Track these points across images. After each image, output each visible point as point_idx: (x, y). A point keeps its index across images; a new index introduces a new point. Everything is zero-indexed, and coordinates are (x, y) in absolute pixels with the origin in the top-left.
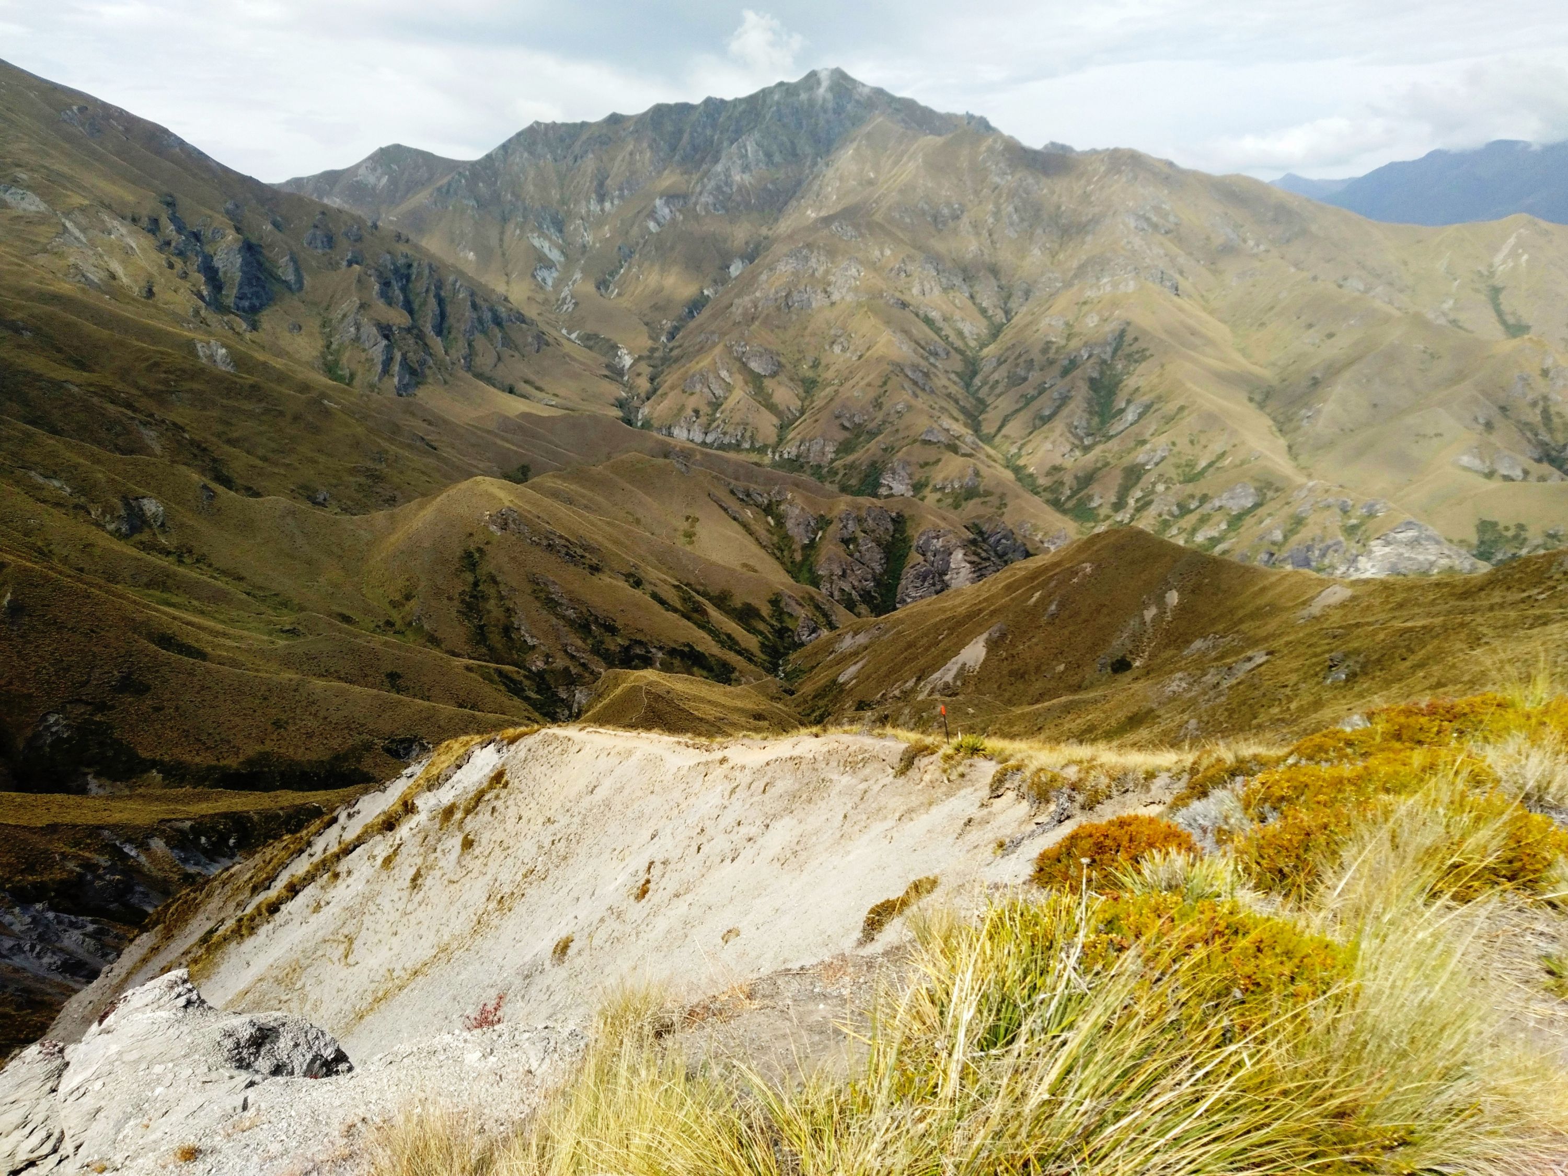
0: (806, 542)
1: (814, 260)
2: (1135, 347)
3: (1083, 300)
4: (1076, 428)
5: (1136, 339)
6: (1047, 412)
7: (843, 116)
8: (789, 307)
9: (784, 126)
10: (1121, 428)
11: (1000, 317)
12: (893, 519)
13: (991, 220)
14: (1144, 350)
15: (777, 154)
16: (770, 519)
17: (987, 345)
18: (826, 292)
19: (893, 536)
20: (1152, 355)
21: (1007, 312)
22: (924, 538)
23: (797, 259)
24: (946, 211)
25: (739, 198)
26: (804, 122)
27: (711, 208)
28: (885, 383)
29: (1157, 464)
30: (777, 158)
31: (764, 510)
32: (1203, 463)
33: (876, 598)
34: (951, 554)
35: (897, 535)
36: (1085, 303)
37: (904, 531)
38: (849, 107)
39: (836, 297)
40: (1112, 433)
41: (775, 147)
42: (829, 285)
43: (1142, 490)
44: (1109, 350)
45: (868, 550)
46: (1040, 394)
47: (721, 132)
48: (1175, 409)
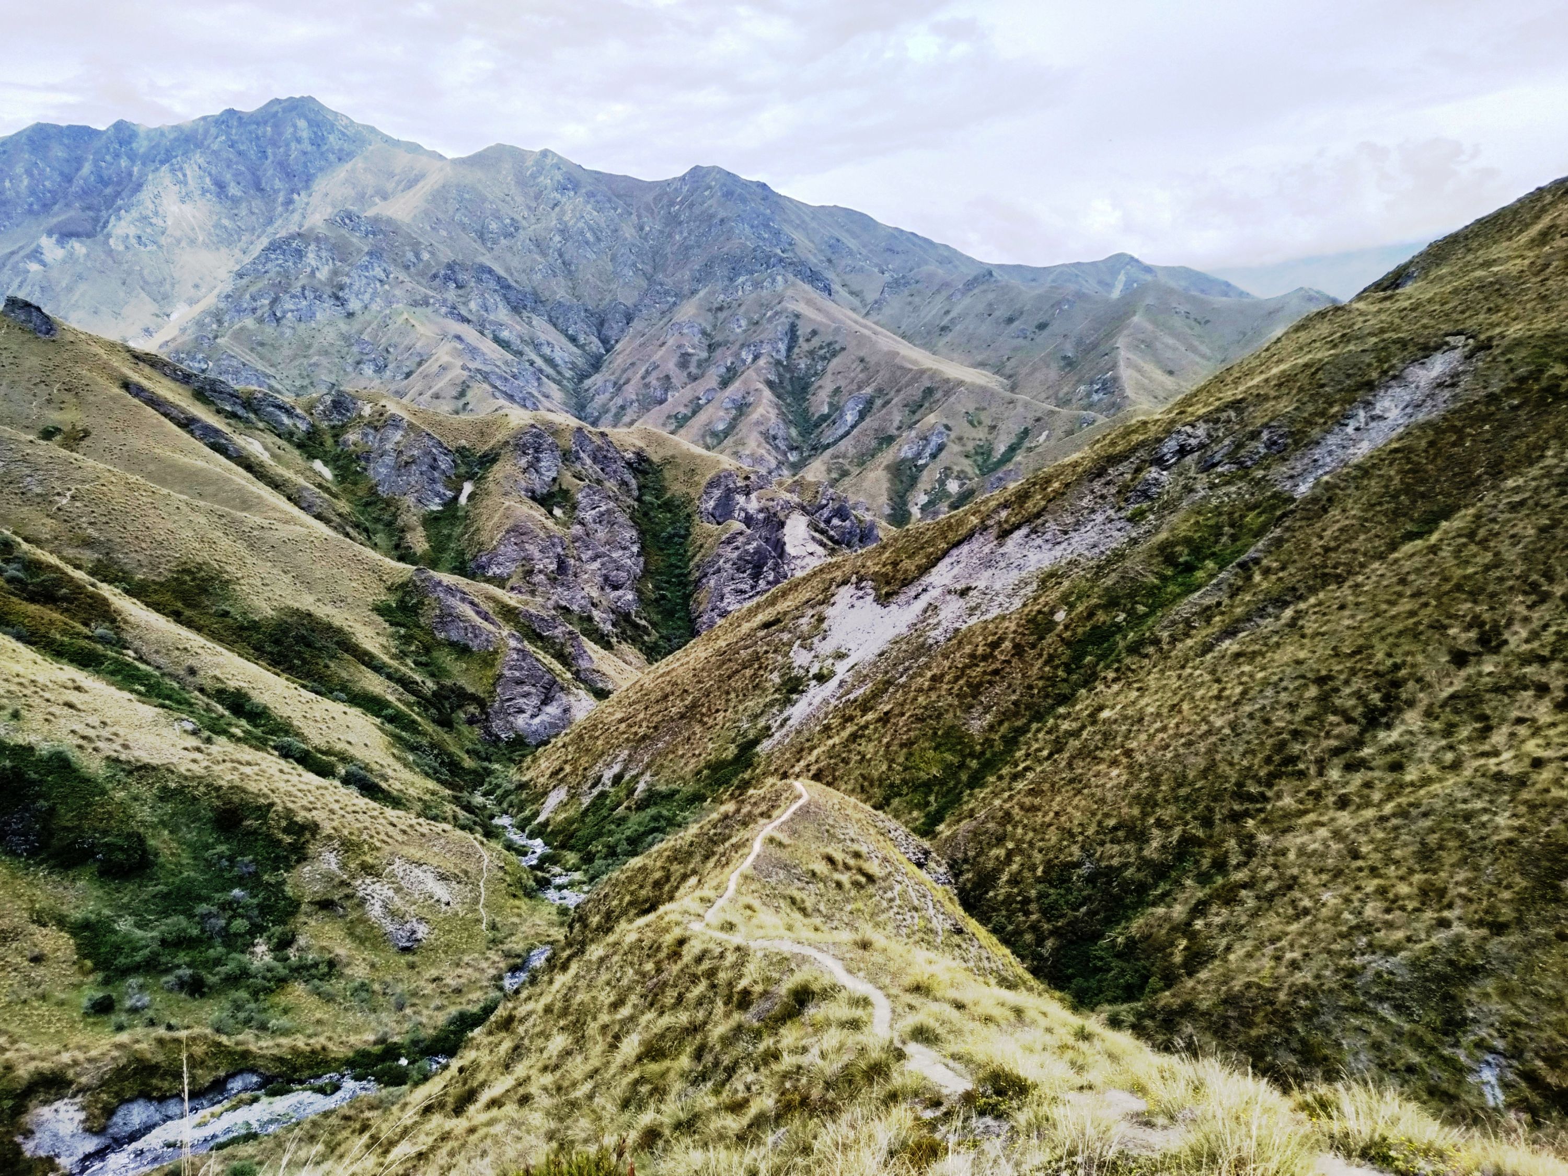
0: (435, 506)
1: (311, 255)
2: (816, 342)
3: (716, 305)
4: (775, 438)
5: (814, 333)
6: (721, 427)
7: (324, 148)
8: (278, 320)
9: (240, 153)
10: (841, 432)
11: (596, 346)
12: (629, 464)
13: (557, 238)
14: (829, 344)
15: (233, 184)
16: (318, 465)
17: (588, 376)
18: (337, 298)
19: (639, 499)
20: (843, 349)
21: (605, 341)
22: (717, 493)
23: (284, 253)
24: (494, 226)
25: (178, 234)
26: (269, 151)
27: (133, 241)
28: (462, 394)
29: (934, 456)
30: (234, 190)
31: (300, 446)
32: (1001, 448)
33: (645, 630)
34: (782, 524)
35: (647, 498)
36: (720, 309)
37: (664, 489)
38: (331, 138)
39: (354, 305)
40: (824, 441)
41: (229, 176)
42: (341, 288)
43: (926, 493)
44: (782, 347)
45: (599, 520)
46: (694, 413)
47: (144, 164)
48: (920, 394)
